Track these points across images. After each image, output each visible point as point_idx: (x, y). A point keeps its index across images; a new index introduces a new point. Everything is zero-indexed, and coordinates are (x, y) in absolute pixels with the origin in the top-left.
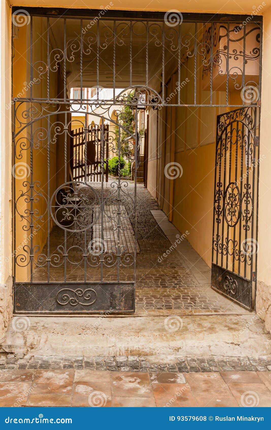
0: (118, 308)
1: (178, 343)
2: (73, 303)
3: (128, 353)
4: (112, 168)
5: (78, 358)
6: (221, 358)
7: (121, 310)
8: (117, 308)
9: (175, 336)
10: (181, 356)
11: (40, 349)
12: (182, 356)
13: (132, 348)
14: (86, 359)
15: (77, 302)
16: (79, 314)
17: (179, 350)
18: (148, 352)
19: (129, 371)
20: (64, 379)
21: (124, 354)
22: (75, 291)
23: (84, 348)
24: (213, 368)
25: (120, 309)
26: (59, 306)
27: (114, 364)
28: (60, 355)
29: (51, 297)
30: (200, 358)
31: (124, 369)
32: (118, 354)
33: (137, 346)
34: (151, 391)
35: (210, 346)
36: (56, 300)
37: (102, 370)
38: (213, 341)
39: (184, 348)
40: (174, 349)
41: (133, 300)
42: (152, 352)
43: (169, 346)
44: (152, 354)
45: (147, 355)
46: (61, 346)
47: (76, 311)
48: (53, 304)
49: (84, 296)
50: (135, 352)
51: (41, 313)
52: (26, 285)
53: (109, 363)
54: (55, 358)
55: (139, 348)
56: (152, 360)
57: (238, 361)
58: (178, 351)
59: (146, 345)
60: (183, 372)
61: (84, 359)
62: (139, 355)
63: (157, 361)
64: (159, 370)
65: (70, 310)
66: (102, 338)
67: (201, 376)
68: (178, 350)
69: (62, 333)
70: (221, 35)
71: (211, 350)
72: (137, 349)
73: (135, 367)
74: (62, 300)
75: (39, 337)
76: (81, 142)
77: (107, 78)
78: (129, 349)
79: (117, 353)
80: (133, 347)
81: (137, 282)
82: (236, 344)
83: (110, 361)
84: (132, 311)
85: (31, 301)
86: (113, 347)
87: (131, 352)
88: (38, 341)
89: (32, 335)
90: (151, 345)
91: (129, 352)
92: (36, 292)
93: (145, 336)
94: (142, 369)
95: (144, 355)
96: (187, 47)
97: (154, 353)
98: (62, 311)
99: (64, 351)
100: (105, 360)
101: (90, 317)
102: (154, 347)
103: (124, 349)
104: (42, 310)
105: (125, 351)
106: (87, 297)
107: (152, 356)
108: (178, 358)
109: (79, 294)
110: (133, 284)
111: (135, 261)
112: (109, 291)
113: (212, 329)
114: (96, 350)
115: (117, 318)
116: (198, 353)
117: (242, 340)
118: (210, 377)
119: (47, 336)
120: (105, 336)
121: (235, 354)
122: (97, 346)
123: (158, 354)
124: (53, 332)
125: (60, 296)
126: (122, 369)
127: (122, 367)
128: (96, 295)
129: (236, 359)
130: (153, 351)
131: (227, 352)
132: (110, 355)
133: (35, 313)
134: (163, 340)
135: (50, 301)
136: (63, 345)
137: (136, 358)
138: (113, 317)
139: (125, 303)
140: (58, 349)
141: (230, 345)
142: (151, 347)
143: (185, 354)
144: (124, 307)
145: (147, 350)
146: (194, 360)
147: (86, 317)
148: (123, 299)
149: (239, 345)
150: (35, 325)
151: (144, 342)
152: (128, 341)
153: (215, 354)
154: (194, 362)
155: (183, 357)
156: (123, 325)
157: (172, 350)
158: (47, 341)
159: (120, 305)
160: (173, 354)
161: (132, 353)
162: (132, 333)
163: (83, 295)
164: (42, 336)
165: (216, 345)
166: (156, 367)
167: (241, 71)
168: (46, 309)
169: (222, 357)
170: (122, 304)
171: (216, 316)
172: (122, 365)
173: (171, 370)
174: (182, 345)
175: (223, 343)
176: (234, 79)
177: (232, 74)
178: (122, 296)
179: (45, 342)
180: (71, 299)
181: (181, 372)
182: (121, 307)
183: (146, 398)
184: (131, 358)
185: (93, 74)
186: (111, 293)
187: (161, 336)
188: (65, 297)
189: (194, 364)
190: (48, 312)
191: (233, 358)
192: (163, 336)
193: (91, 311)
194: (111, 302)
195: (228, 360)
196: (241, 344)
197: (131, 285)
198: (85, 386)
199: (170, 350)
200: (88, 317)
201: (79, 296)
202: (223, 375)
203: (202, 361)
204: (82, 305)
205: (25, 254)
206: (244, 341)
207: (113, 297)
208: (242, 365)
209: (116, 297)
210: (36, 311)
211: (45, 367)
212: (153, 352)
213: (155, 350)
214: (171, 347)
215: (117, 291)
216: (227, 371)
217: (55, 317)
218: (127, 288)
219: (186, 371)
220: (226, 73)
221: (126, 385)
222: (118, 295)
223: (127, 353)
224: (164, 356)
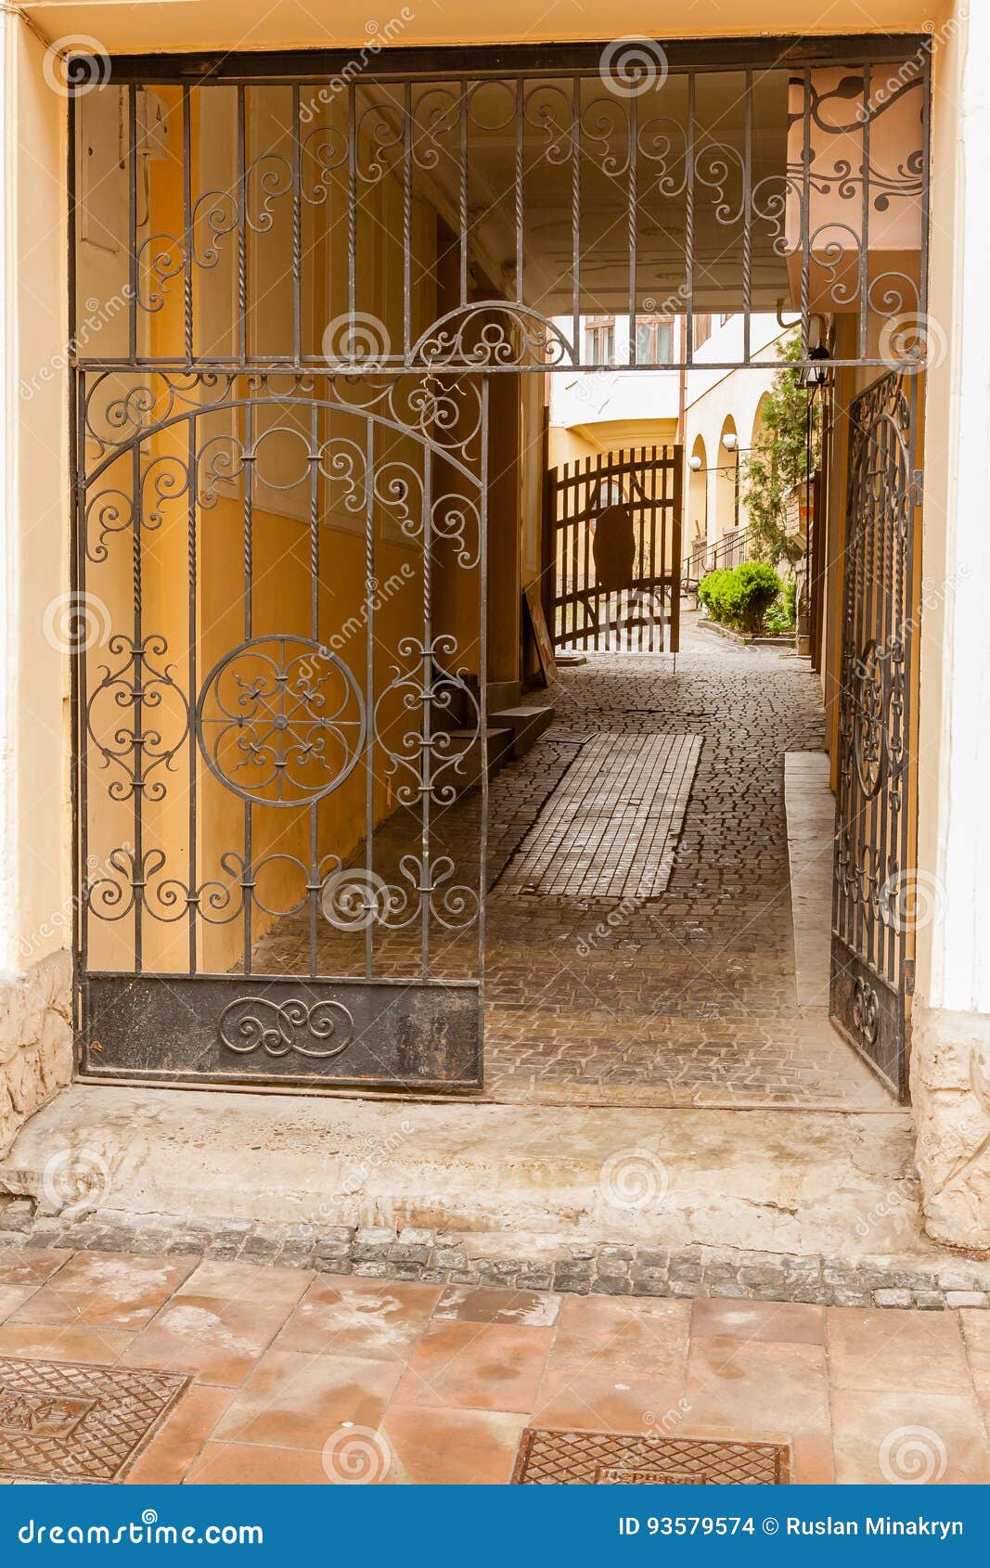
0: (427, 1070)
1: (578, 1195)
2: (275, 1047)
3: (404, 1217)
4: (731, 605)
5: (235, 1227)
6: (722, 1255)
7: (435, 1077)
8: (424, 1070)
9: (576, 1170)
10: (583, 1239)
11: (118, 1191)
12: (586, 1240)
13: (417, 1204)
14: (259, 1232)
15: (286, 1044)
16: (294, 1084)
17: (580, 1218)
18: (473, 1219)
19: (384, 1275)
20: (147, 1286)
21: (390, 1223)
22: (279, 1007)
23: (259, 1193)
24: (677, 1287)
25: (431, 1076)
26: (229, 1057)
27: (345, 1249)
28: (182, 1213)
29: (203, 1024)
30: (650, 1250)
31: (369, 1268)
32: (371, 1219)
33: (437, 1198)
34: (413, 1342)
35: (689, 1212)
36: (219, 1034)
37: (291, 1267)
38: (704, 1195)
39: (597, 1213)
40: (562, 1213)
41: (477, 1045)
42: (485, 1220)
43: (547, 1201)
44: (486, 1229)
45: (468, 1229)
46: (184, 1184)
47: (283, 1073)
48: (210, 1049)
49: (309, 1024)
50: (426, 1218)
51: (169, 1078)
52: (120, 980)
53: (326, 1247)
54: (162, 1223)
55: (441, 1203)
56: (477, 1248)
57: (782, 1268)
58: (576, 1223)
59: (468, 1195)
60: (567, 1291)
61: (253, 1229)
62: (442, 1228)
63: (495, 1251)
64: (487, 1280)
65: (263, 1072)
66: (324, 1166)
67: (618, 1308)
68: (577, 1217)
69: (200, 1142)
70: (790, 112)
71: (691, 1226)
72: (436, 1207)
73: (410, 1263)
74: (240, 1037)
75: (121, 1149)
76: (582, 508)
77: (659, 276)
78: (409, 1207)
79: (366, 1216)
80: (423, 1200)
81: (486, 983)
82: (782, 1210)
83: (335, 1242)
84: (472, 1082)
85: (137, 1037)
86: (354, 1196)
87: (413, 1216)
88: (117, 1163)
89: (103, 1141)
90: (485, 1198)
91: (408, 1214)
92: (154, 1005)
93: (472, 1165)
94: (429, 1272)
95: (459, 1230)
96: (658, 161)
97: (492, 1224)
98: (238, 1074)
99: (193, 1200)
100: (320, 1237)
101: (326, 1096)
102: (492, 1204)
103: (390, 1203)
104: (173, 1068)
105: (395, 1213)
106: (323, 1030)
107: (486, 1234)
108: (572, 1244)
109: (293, 1016)
110: (476, 989)
111: (482, 909)
112: (396, 1010)
113: (717, 1155)
114: (298, 1202)
115: (418, 1106)
116: (647, 1231)
117: (809, 1197)
118: (650, 1312)
119: (148, 1149)
120: (337, 1160)
121: (779, 1243)
122: (301, 1188)
123: (506, 1229)
124: (172, 1135)
125: (230, 1021)
126: (362, 1269)
127: (367, 1261)
128: (349, 1023)
129: (777, 1260)
130: (490, 1215)
131: (748, 1236)
132: (342, 1222)
133: (151, 1074)
134: (531, 1181)
135: (200, 1039)
136: (190, 1180)
137: (427, 1237)
138: (405, 1101)
139: (450, 1055)
140: (175, 1193)
141: (763, 1211)
142: (484, 1204)
143: (598, 1234)
144: (448, 1069)
145: (468, 1213)
146: (625, 1257)
147: (313, 1096)
148: (443, 1041)
149: (793, 1213)
150: (129, 1112)
151: (463, 1185)
152: (411, 1180)
153: (710, 1240)
154: (621, 1262)
155: (590, 1243)
156: (424, 1126)
157: (555, 1218)
158: (142, 1163)
159: (431, 1061)
160: (559, 1231)
161: (417, 1219)
162: (431, 1155)
163: (306, 1023)
164: (130, 1148)
165: (713, 1208)
166: (482, 1272)
167: (855, 234)
168: (186, 1064)
169: (730, 1252)
170: (440, 1057)
171: (764, 1112)
172: (368, 1255)
173: (526, 1282)
174: (591, 1204)
175: (740, 1202)
176: (827, 268)
177: (822, 247)
178: (440, 1030)
179: (137, 1167)
180: (266, 1032)
181: (562, 1291)
182: (437, 1067)
183: (377, 1362)
184: (410, 1236)
185: (605, 264)
186: (401, 1019)
187: (527, 1169)
188: (249, 1027)
189: (617, 1268)
190: (191, 1076)
191: (769, 1258)
192: (533, 1170)
193: (333, 1078)
194: (400, 1050)
195: (747, 1262)
196: (801, 1210)
197: (470, 994)
198: (202, 1310)
199: (547, 1217)
200: (318, 1096)
201: (295, 1025)
202: (700, 1309)
203: (655, 1261)
204: (304, 1055)
205: (118, 876)
206: (817, 1201)
207: (407, 1031)
208: (788, 1281)
209: (418, 1032)
210: (154, 1068)
211: (108, 1247)
212: (489, 1219)
213: (494, 1214)
214: (553, 1206)
215: (421, 1013)
216: (724, 1297)
217: (212, 1091)
218: (457, 1003)
219: (579, 1288)
220: (801, 248)
221: (341, 1318)
222: (427, 1027)
223: (402, 1220)
224: (525, 1235)
